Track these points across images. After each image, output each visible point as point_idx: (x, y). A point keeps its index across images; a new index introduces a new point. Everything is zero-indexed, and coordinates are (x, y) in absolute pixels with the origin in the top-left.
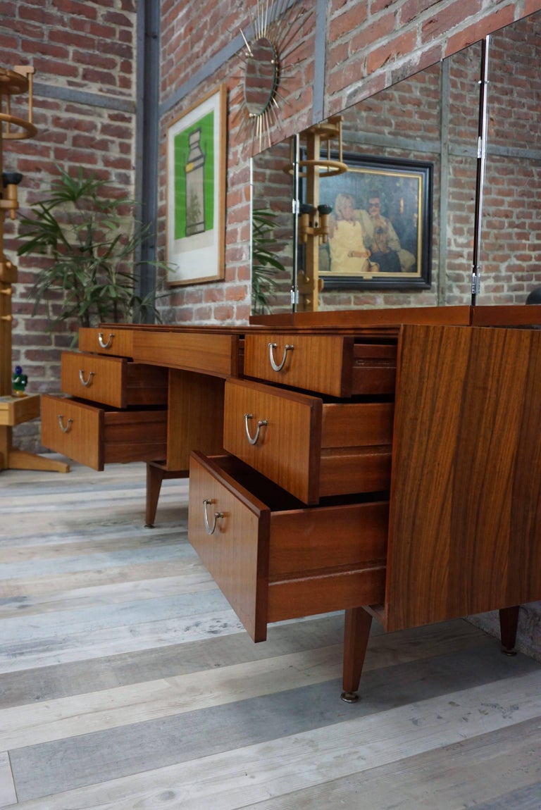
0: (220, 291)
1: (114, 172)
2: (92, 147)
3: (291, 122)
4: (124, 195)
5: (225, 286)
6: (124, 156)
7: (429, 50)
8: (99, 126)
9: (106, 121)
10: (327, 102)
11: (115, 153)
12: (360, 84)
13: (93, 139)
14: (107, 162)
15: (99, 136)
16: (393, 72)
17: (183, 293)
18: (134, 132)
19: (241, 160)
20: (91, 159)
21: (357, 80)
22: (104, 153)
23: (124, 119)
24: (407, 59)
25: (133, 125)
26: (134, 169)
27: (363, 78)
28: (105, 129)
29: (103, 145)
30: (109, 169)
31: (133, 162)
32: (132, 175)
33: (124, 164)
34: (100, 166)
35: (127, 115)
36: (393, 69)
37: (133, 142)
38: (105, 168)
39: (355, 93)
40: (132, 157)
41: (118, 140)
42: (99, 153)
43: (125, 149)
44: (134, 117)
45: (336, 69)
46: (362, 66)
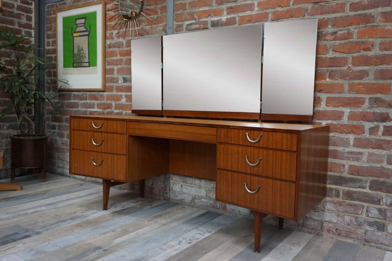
0: (102, 96)
1: (23, 30)
2: (12, 16)
3: (152, 28)
4: (29, 42)
5: (105, 94)
6: (28, 22)
7: (230, 18)
8: (16, 6)
9: (19, 4)
10: (174, 24)
11: (24, 21)
12: (194, 21)
13: (13, 12)
14: (20, 25)
15: (16, 12)
16: (212, 21)
17: (71, 95)
18: (33, 11)
19: (115, 37)
20: (12, 23)
21: (192, 20)
22: (18, 20)
23: (28, 3)
24: (219, 18)
25: (33, 7)
26: (34, 29)
27: (195, 19)
28: (19, 8)
29: (18, 16)
30: (21, 29)
31: (33, 26)
32: (33, 32)
33: (29, 27)
34: (16, 27)
35: (30, 2)
36: (212, 20)
37: (33, 15)
38: (19, 28)
39: (191, 24)
40: (33, 23)
41: (26, 14)
42: (16, 20)
43: (29, 19)
44: (33, 3)
45: (179, 12)
46: (195, 15)
